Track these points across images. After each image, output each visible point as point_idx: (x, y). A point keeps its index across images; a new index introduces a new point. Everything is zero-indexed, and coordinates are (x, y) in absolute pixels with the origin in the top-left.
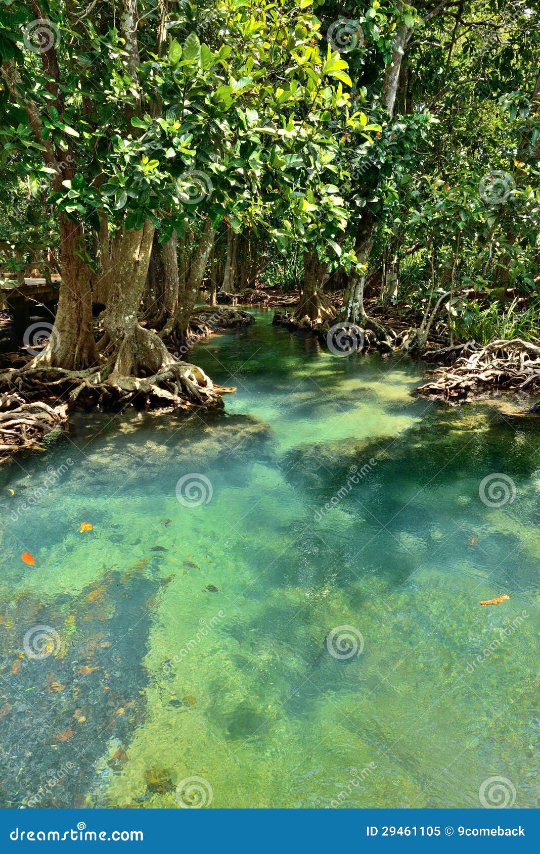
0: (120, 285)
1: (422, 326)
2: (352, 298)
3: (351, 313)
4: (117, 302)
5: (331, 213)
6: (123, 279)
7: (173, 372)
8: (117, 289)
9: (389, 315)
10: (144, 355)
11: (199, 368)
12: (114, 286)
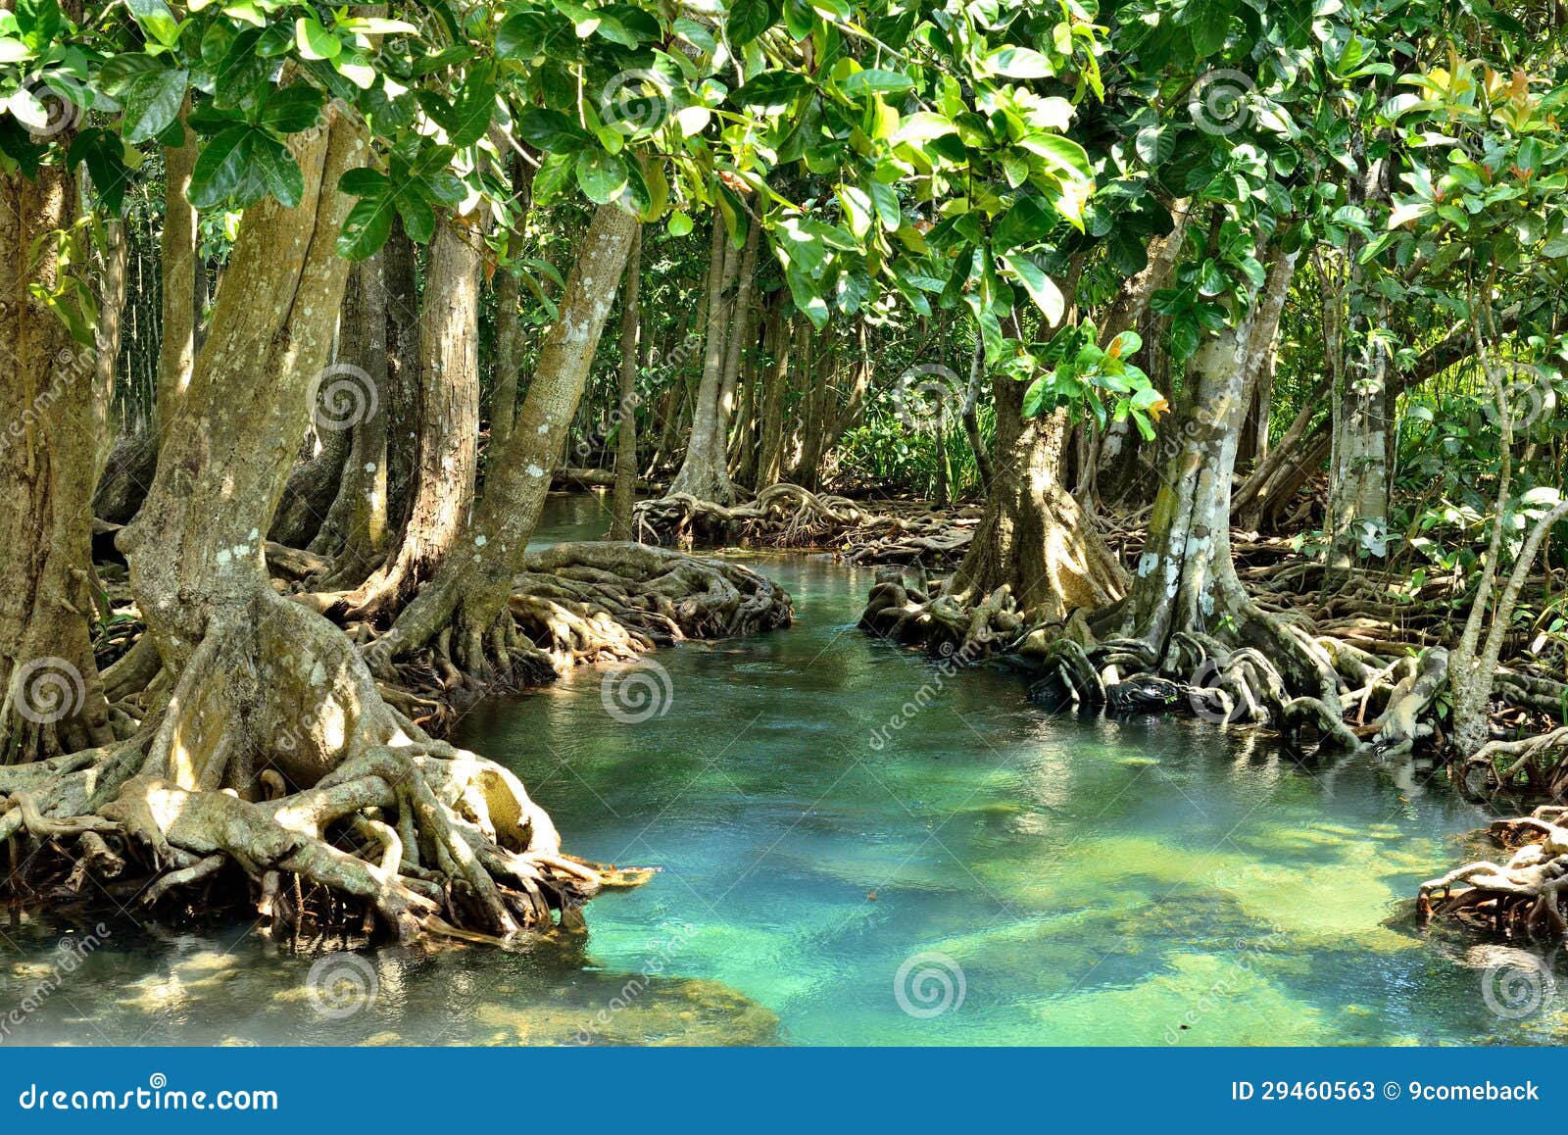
0: (206, 422)
1: (1469, 639)
2: (1182, 520)
3: (1180, 578)
4: (188, 490)
5: (1021, 154)
6: (223, 401)
7: (388, 781)
8: (192, 437)
9: (1351, 601)
10: (281, 708)
11: (505, 773)
12: (181, 426)
